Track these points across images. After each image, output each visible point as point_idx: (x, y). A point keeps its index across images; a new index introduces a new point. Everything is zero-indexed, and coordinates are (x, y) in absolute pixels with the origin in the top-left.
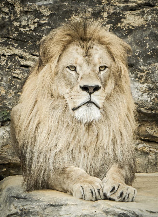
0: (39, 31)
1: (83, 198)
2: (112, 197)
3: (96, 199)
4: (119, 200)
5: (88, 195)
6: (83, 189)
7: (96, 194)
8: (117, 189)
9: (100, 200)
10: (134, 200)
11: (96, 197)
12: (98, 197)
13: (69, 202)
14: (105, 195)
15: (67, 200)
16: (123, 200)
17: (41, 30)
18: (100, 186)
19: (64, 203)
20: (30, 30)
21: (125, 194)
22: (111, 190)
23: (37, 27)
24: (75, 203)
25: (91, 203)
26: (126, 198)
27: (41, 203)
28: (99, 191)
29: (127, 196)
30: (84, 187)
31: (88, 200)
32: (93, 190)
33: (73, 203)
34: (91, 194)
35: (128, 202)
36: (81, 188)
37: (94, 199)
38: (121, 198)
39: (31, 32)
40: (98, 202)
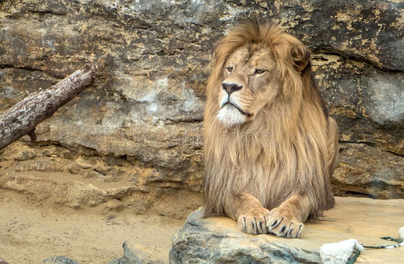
0: (300, 29)
1: (245, 230)
2: (273, 231)
3: (258, 233)
4: (280, 235)
5: (249, 228)
6: (245, 220)
7: (257, 228)
8: (280, 223)
9: (261, 234)
10: (298, 236)
11: (257, 231)
12: (260, 231)
13: (229, 234)
14: (267, 228)
15: (229, 232)
16: (285, 236)
17: (302, 29)
18: (263, 219)
19: (225, 234)
20: (290, 28)
21: (287, 228)
22: (272, 224)
23: (299, 25)
24: (236, 236)
25: (251, 236)
26: (288, 234)
27: (207, 233)
28: (261, 224)
29: (289, 231)
30: (246, 219)
31: (250, 233)
32: (254, 222)
33: (233, 236)
34: (252, 227)
35: (291, 238)
36: (243, 220)
37: (255, 233)
38: (282, 233)
39: (291, 30)
40: (259, 236)
